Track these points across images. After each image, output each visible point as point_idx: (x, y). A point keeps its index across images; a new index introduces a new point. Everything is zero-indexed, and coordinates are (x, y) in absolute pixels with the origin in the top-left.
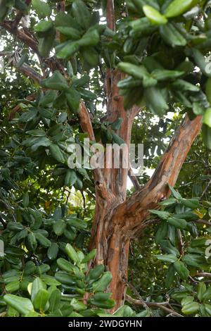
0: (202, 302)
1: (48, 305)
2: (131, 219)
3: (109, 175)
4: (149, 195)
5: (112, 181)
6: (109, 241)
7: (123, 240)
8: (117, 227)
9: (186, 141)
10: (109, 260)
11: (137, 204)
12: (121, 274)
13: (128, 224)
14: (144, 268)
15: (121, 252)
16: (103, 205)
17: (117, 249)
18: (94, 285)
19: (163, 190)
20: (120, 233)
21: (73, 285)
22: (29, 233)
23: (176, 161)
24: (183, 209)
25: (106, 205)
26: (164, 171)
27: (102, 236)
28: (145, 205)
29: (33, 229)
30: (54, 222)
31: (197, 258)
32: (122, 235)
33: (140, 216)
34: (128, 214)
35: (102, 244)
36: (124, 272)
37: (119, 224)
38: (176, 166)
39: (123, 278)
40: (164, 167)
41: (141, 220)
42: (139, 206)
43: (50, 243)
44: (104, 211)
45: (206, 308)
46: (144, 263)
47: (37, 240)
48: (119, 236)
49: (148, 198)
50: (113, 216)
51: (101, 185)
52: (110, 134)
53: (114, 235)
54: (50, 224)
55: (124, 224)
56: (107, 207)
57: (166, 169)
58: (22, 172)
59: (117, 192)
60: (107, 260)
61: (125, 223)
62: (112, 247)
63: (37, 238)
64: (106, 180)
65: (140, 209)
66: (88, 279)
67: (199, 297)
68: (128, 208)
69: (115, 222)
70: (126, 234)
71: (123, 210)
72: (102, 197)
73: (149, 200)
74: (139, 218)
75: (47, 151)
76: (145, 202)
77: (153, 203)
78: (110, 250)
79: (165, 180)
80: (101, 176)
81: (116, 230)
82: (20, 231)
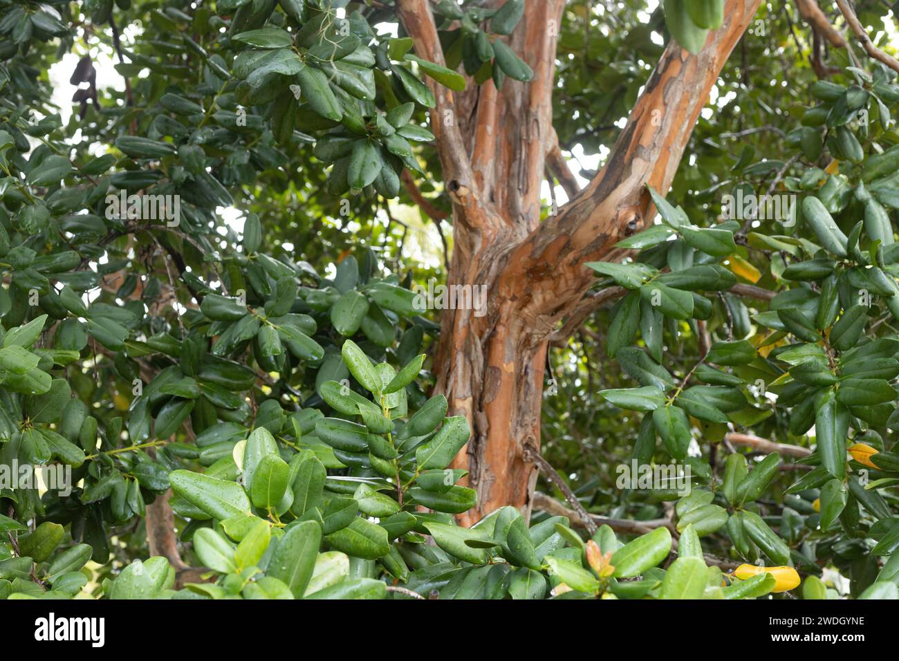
0: (736, 505)
1: (288, 498)
2: (547, 284)
3: (491, 163)
4: (596, 216)
5: (499, 180)
6: (488, 347)
7: (526, 343)
8: (508, 308)
9: (705, 58)
10: (487, 398)
11: (563, 242)
12: (520, 436)
13: (538, 299)
14: (619, 434)
15: (521, 378)
16: (472, 246)
17: (509, 368)
18: (419, 451)
19: (635, 201)
20: (518, 323)
21: (364, 452)
22: (261, 323)
23: (675, 117)
24: (690, 258)
25: (478, 248)
26: (638, 147)
27: (469, 333)
28: (585, 244)
29: (274, 315)
30: (337, 297)
31: (723, 396)
32: (522, 329)
33: (569, 275)
34: (538, 272)
35: (467, 354)
36: (530, 430)
37: (513, 299)
38: (671, 131)
39: (527, 446)
40: (640, 136)
41: (573, 285)
42: (567, 247)
43: (321, 350)
44: (474, 263)
45: (746, 522)
46: (620, 421)
47: (284, 343)
48: (515, 331)
49: (591, 223)
50: (497, 277)
51: (463, 191)
52: (488, 45)
53: (501, 329)
54: (323, 302)
55: (527, 300)
56: (481, 253)
57: (645, 141)
58: (245, 159)
59: (511, 212)
60: (482, 397)
61: (530, 295)
62: (496, 361)
63: (287, 337)
64: (479, 178)
65: (571, 256)
66: (406, 434)
67: (728, 492)
68: (538, 254)
69: (503, 294)
70: (534, 325)
71: (524, 259)
72: (466, 225)
73: (595, 228)
74: (568, 281)
75: (296, 89)
76: (585, 235)
77: (605, 238)
78: (490, 370)
79: (640, 173)
80: (464, 165)
81: (504, 315)
82: (238, 318)
